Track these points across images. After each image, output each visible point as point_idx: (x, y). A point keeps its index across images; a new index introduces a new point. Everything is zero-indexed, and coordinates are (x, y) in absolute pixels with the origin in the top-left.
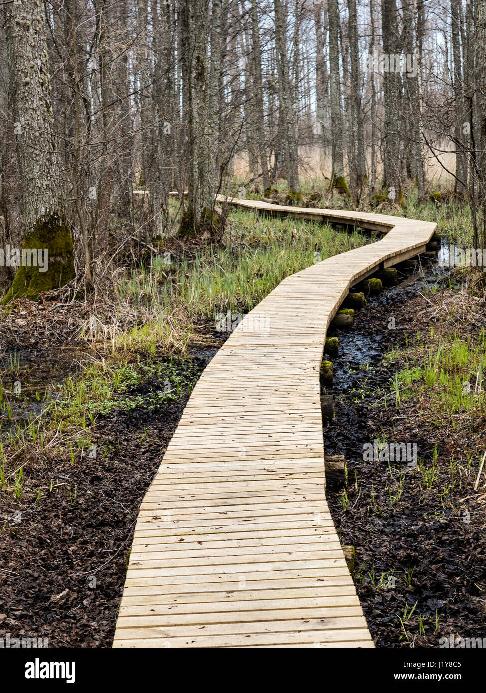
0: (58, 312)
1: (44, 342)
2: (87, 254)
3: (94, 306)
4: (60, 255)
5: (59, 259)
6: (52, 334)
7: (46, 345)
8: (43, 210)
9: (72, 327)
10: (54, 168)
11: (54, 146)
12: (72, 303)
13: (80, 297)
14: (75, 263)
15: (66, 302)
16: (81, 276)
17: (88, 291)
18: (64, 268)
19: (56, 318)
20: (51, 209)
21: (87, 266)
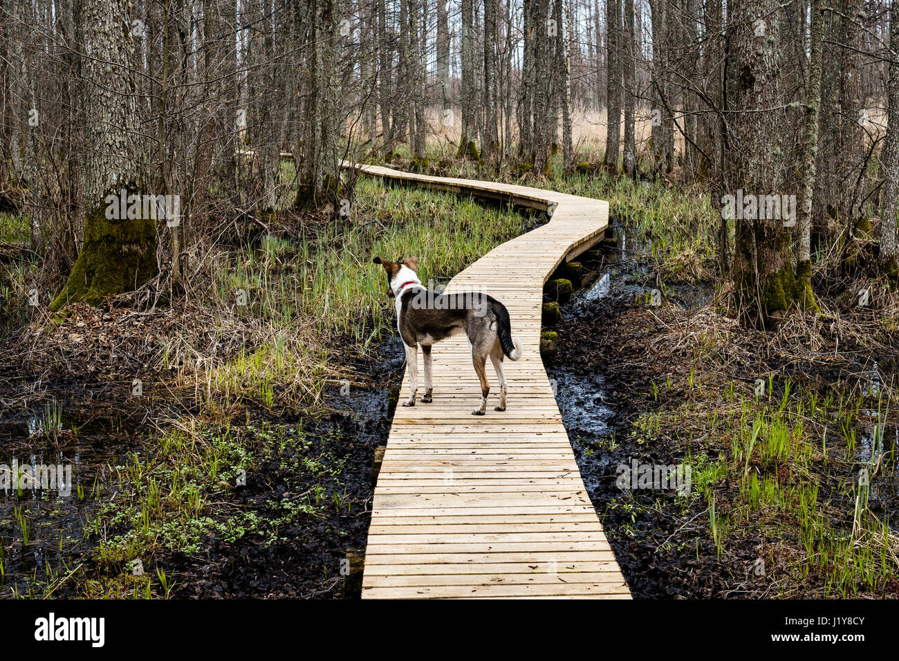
0: (131, 325)
1: (108, 372)
2: (176, 242)
3: (183, 316)
4: (137, 242)
5: (134, 248)
6: (120, 359)
7: (111, 376)
8: (115, 177)
9: (150, 349)
10: (131, 118)
11: (132, 86)
12: (152, 312)
13: (163, 303)
14: (159, 252)
15: (143, 309)
16: (166, 273)
17: (175, 294)
18: (142, 261)
19: (127, 334)
20: (125, 176)
21: (175, 259)
